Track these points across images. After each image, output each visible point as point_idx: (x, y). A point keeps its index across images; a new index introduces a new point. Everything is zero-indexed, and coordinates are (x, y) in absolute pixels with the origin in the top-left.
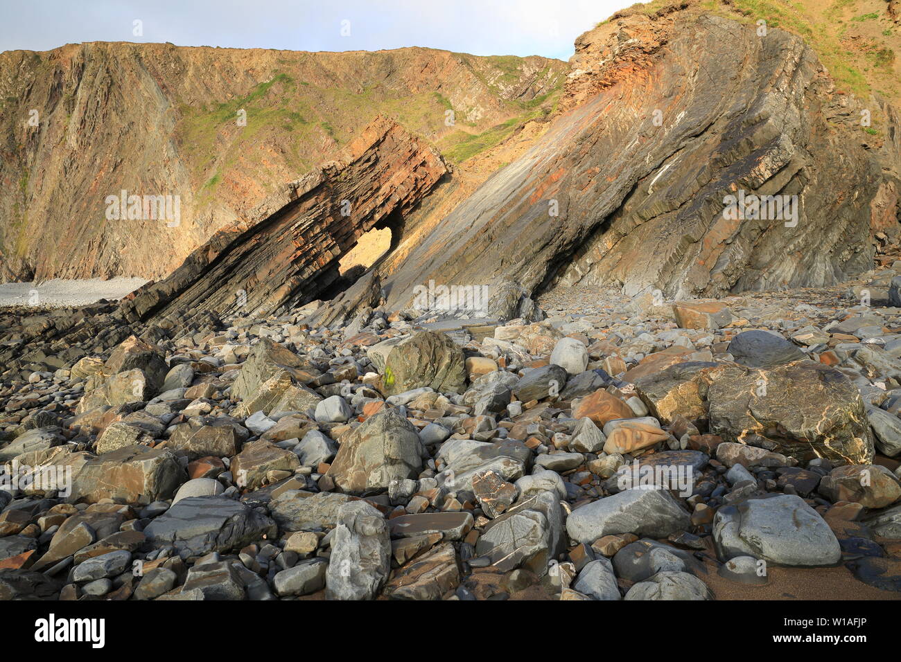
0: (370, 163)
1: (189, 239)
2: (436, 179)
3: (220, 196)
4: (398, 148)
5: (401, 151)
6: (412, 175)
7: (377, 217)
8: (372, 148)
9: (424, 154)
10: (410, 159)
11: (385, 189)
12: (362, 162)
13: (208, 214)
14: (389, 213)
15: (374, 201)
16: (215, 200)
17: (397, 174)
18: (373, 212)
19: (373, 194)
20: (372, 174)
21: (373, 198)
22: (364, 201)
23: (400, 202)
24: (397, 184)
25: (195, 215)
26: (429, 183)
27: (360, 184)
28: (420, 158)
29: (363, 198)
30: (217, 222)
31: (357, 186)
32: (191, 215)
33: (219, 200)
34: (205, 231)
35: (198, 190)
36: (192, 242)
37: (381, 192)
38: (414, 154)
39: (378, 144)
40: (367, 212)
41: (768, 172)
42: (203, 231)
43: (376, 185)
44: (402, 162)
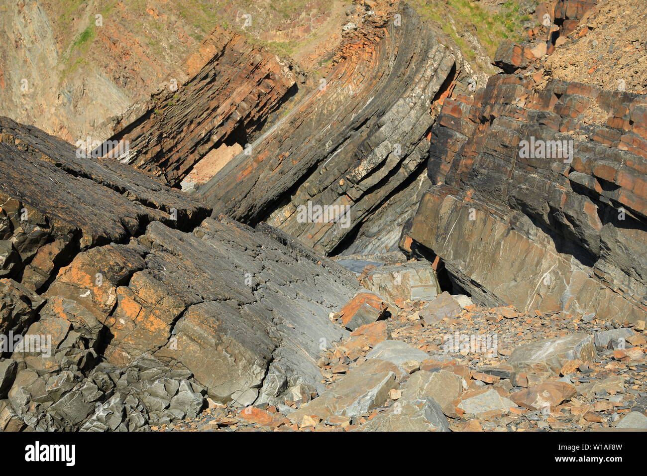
0: (208, 80)
1: (54, 118)
2: (282, 92)
3: (94, 59)
4: (239, 62)
5: (242, 65)
6: (255, 91)
7: (215, 138)
8: (211, 62)
9: (269, 66)
10: (253, 72)
11: (224, 107)
12: (198, 80)
13: (78, 83)
14: (229, 133)
15: (211, 122)
16: (88, 64)
17: (239, 90)
18: (210, 134)
19: (210, 114)
20: (210, 92)
21: (210, 120)
22: (199, 124)
23: (241, 121)
24: (238, 100)
25: (60, 85)
26: (275, 97)
27: (195, 105)
28: (264, 71)
29: (198, 120)
30: (90, 95)
31: (191, 108)
32: (56, 84)
33: (92, 64)
34: (75, 107)
35: (64, 48)
36: (57, 122)
37: (219, 111)
38: (257, 67)
39: (216, 58)
40: (203, 135)
41: (365, 171)
42: (72, 108)
43: (213, 104)
44: (244, 76)
